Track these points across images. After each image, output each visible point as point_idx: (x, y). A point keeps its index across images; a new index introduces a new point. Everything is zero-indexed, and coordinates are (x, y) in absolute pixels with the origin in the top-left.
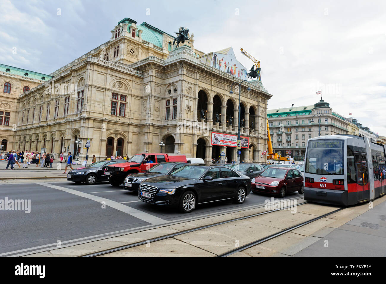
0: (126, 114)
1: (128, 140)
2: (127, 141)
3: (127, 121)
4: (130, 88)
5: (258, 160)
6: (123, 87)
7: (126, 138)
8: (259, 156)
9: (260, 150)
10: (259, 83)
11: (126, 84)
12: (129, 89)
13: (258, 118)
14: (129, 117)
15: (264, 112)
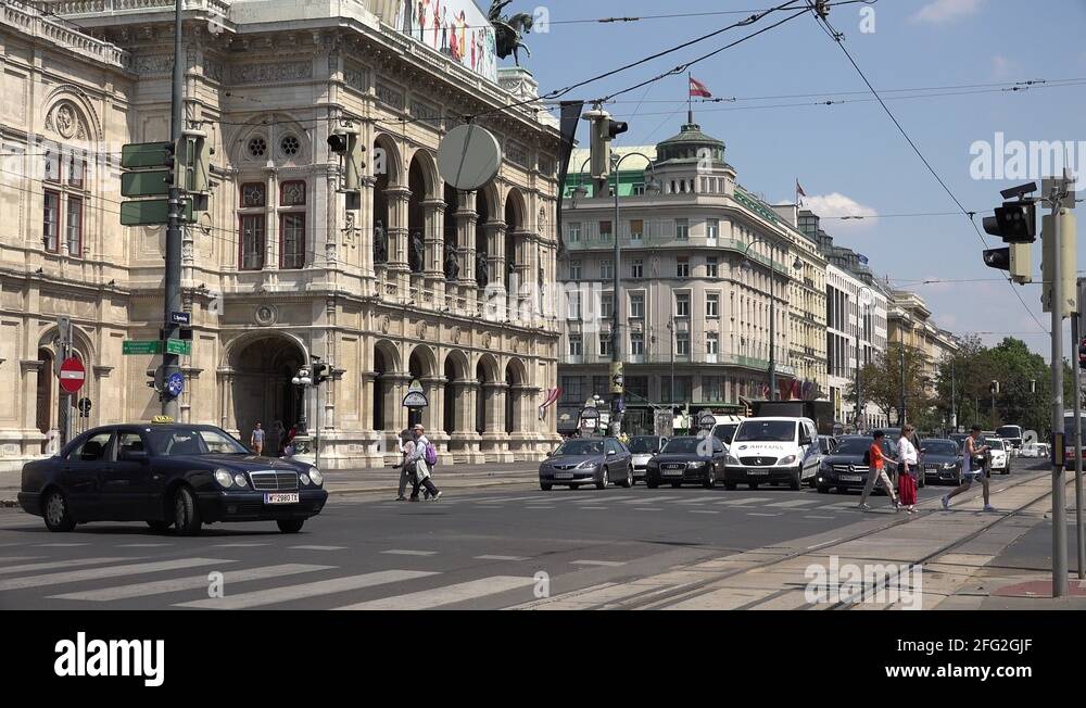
0: (86, 243)
1: (99, 362)
2: (93, 363)
3: (90, 276)
4: (97, 129)
5: (532, 429)
6: (74, 122)
7: (90, 350)
8: (533, 411)
9: (537, 385)
10: (527, 84)
11: (84, 110)
12: (92, 130)
13: (528, 246)
14: (98, 260)
15: (547, 218)
